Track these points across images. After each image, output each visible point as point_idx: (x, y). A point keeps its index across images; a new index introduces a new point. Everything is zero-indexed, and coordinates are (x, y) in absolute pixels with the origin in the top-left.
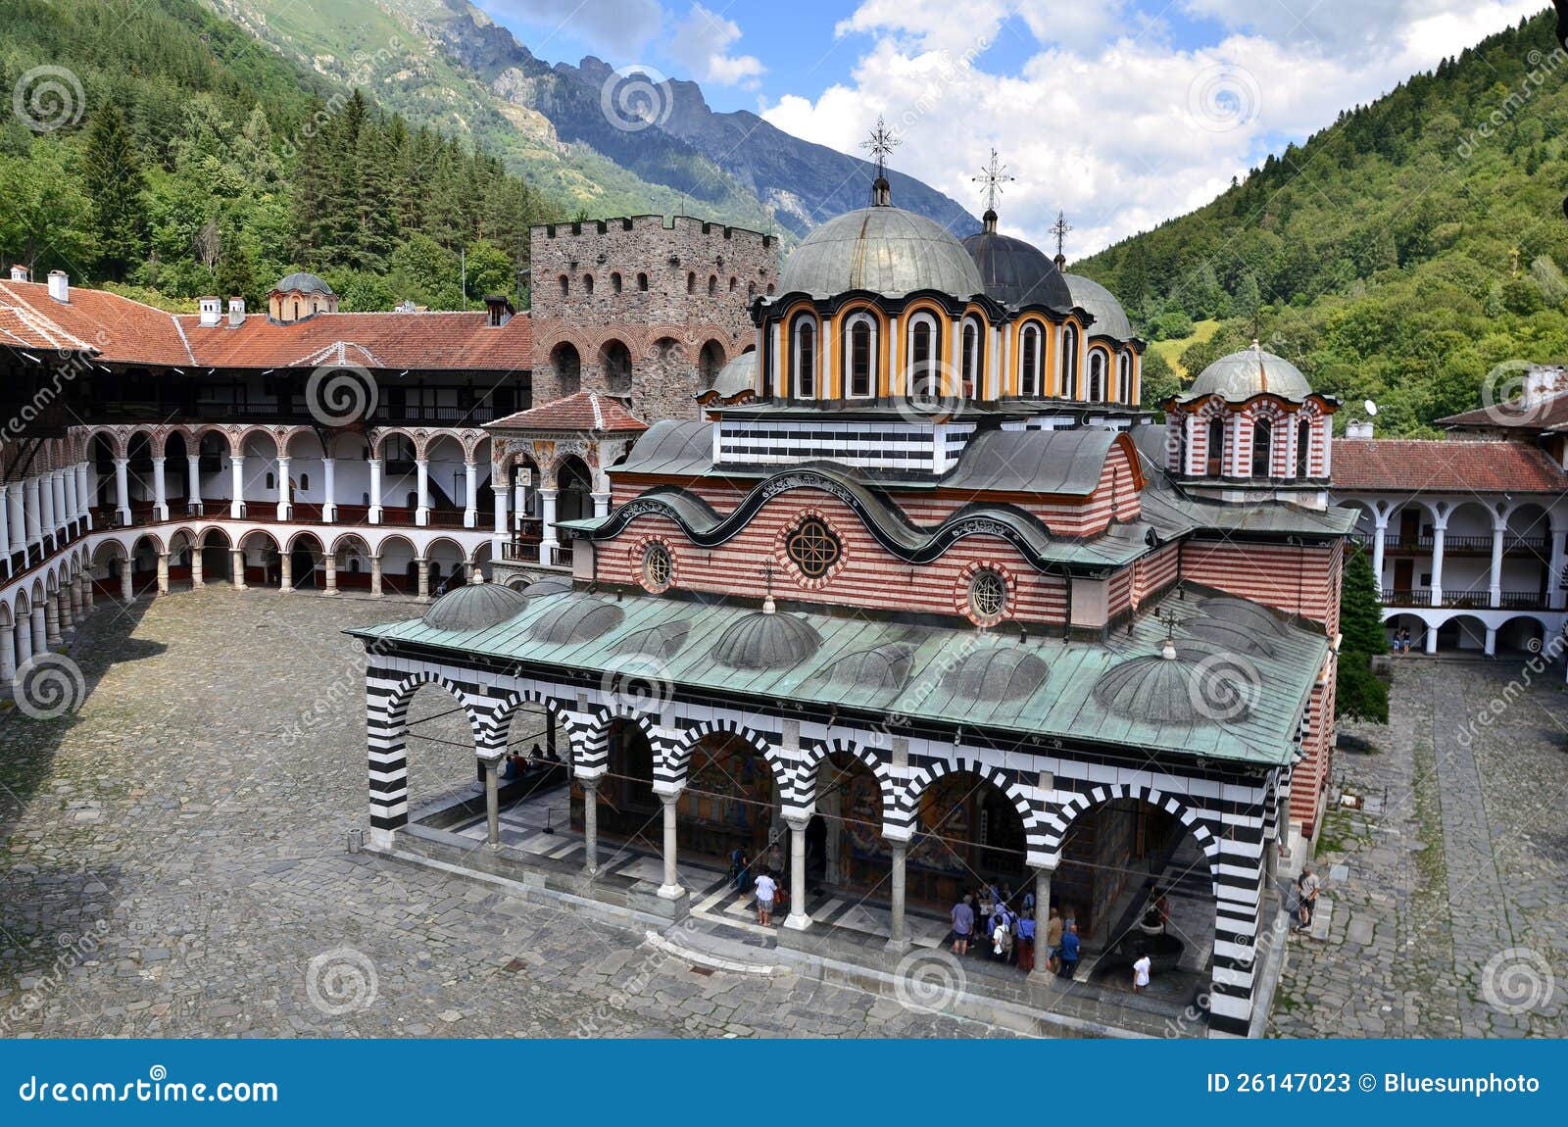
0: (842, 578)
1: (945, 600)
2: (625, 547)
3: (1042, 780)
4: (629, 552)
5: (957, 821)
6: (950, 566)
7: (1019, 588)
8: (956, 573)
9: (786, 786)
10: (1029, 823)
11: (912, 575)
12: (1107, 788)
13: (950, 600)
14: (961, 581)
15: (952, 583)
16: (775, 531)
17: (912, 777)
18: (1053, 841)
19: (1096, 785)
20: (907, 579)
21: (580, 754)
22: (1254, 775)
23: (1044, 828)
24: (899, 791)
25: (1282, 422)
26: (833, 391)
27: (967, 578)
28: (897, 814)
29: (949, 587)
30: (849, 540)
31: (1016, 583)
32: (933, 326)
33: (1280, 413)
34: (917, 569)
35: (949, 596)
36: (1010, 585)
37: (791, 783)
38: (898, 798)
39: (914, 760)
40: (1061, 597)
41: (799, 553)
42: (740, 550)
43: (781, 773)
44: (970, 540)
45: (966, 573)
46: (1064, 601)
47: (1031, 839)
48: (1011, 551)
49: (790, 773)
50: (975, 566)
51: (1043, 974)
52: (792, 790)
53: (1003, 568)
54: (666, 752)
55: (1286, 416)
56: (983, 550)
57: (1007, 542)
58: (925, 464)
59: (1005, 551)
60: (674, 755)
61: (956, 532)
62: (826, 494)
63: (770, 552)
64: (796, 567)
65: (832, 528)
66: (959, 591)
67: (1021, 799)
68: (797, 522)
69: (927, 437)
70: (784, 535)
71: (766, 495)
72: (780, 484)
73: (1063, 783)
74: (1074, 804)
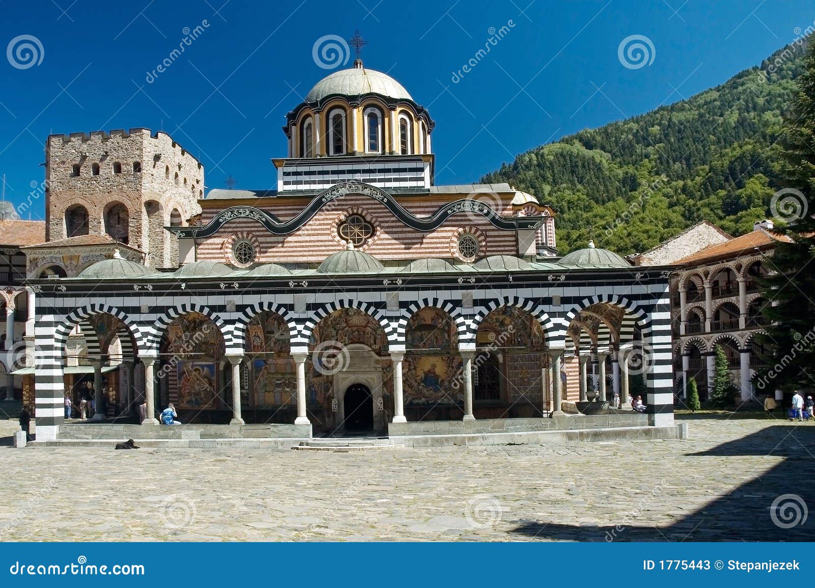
0: (377, 245)
1: (444, 250)
3: (554, 301)
4: (223, 244)
6: (446, 231)
7: (488, 239)
8: (449, 234)
9: (391, 333)
10: (549, 325)
11: (422, 238)
12: (590, 299)
13: (448, 250)
14: (453, 239)
15: (448, 241)
16: (331, 222)
17: (476, 312)
18: (563, 333)
19: (584, 298)
20: (420, 241)
21: (230, 340)
22: (664, 277)
23: (558, 327)
24: (469, 322)
27: (456, 237)
28: (469, 336)
29: (446, 242)
30: (381, 222)
34: (426, 235)
35: (447, 247)
37: (395, 330)
38: (468, 326)
39: (476, 303)
40: (512, 241)
41: (346, 234)
42: (306, 235)
43: (388, 325)
44: (457, 216)
45: (456, 234)
46: (514, 243)
47: (551, 334)
49: (394, 325)
50: (460, 230)
52: (396, 335)
53: (477, 229)
54: (300, 327)
56: (465, 220)
58: (420, 184)
60: (306, 328)
61: (449, 212)
62: (365, 197)
63: (329, 234)
64: (345, 242)
65: (369, 217)
66: (452, 244)
67: (543, 313)
68: (345, 216)
69: (420, 170)
70: (337, 224)
71: (323, 200)
72: (334, 193)
73: (566, 300)
74: (573, 310)
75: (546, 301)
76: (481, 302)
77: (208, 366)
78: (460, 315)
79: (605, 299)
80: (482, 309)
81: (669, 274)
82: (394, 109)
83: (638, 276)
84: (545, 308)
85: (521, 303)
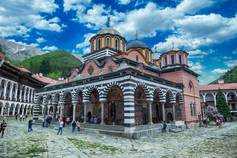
2: (71, 77)
4: (72, 78)
5: (106, 109)
8: (106, 68)
10: (100, 94)
11: (101, 70)
15: (106, 70)
25: (175, 55)
26: (95, 49)
27: (108, 69)
29: (106, 71)
30: (95, 68)
31: (114, 67)
32: (110, 39)
33: (175, 53)
34: (102, 69)
36: (113, 68)
38: (84, 95)
42: (83, 73)
44: (108, 62)
45: (108, 68)
47: (100, 96)
48: (113, 62)
50: (109, 66)
51: (102, 123)
52: (73, 98)
53: (112, 65)
54: (61, 97)
55: (176, 54)
56: (110, 63)
59: (112, 63)
61: (106, 62)
62: (92, 62)
63: (86, 73)
64: (89, 74)
65: (93, 67)
66: (107, 71)
67: (98, 89)
68: (89, 67)
69: (106, 51)
70: (88, 70)
71: (85, 64)
72: (87, 62)
73: (104, 85)
74: (105, 88)
75: (100, 86)
76: (87, 88)
78: (83, 92)
79: (113, 83)
80: (87, 90)
81: (128, 72)
82: (103, 37)
83: (121, 74)
84: (99, 88)
85: (94, 87)
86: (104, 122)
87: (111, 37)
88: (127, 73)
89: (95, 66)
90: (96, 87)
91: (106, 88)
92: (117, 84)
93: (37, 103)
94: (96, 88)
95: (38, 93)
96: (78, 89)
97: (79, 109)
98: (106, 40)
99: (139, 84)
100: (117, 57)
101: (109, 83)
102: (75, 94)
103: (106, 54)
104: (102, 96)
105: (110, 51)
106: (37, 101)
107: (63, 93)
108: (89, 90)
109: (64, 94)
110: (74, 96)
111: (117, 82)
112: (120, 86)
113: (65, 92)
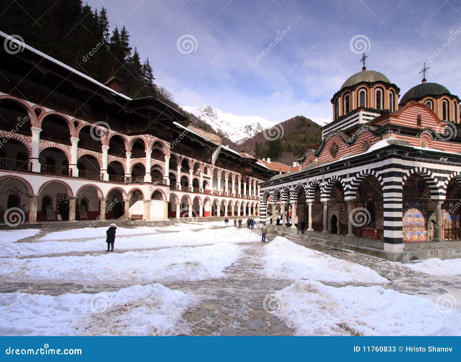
2: (306, 163)
4: (307, 164)
8: (359, 145)
9: (307, 195)
10: (345, 189)
11: (350, 149)
14: (360, 147)
15: (358, 148)
20: (350, 151)
26: (341, 114)
27: (361, 145)
29: (358, 149)
30: (340, 145)
31: (371, 142)
32: (365, 92)
34: (352, 147)
35: (358, 151)
36: (370, 143)
38: (323, 191)
41: (332, 153)
42: (322, 156)
43: (306, 192)
44: (362, 135)
45: (361, 144)
47: (345, 193)
48: (370, 134)
50: (363, 141)
51: (350, 234)
53: (368, 139)
54: (292, 194)
56: (364, 136)
57: (369, 132)
59: (368, 135)
61: (358, 134)
62: (335, 136)
63: (327, 154)
64: (332, 156)
65: (337, 144)
66: (360, 149)
67: (343, 182)
68: (332, 145)
69: (358, 116)
70: (329, 149)
71: (326, 141)
72: (328, 137)
73: (351, 175)
74: (353, 180)
75: (345, 176)
76: (326, 180)
77: (303, 207)
78: (321, 186)
79: (365, 172)
80: (326, 183)
81: (391, 152)
82: (354, 91)
83: (378, 156)
84: (344, 180)
85: (337, 179)
86: (353, 233)
87: (367, 88)
88: (388, 154)
89: (340, 143)
90: (340, 178)
91: (355, 179)
92: (373, 174)
93: (263, 201)
94: (339, 180)
95: (263, 187)
96: (314, 182)
97: (319, 211)
98: (359, 95)
99: (414, 170)
100: (378, 124)
101: (359, 173)
102: (309, 190)
103: (358, 120)
104: (349, 192)
105: (366, 113)
106: (263, 199)
107: (294, 188)
108: (329, 183)
109: (295, 190)
110: (309, 192)
111: (372, 170)
112: (376, 176)
113: (296, 187)
